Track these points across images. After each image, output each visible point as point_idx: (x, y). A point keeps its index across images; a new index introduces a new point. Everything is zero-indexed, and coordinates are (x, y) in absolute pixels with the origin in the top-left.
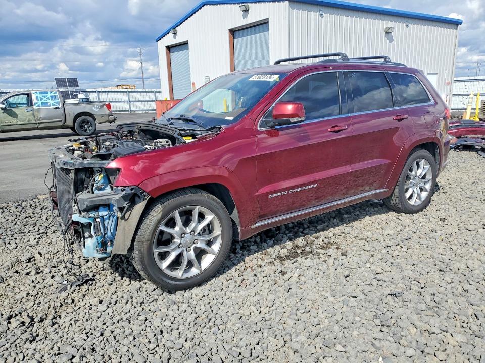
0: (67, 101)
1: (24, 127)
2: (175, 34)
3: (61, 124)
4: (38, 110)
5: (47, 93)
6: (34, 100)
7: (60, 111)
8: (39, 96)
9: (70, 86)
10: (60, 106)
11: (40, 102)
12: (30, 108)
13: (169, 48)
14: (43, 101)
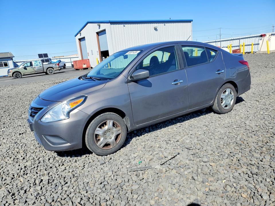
0: (44, 63)
1: (30, 73)
2: (81, 34)
3: (42, 71)
4: (35, 67)
5: (37, 61)
6: (33, 64)
7: (42, 67)
8: (35, 62)
9: (45, 57)
10: (42, 65)
11: (35, 64)
12: (32, 67)
13: (80, 39)
14: (36, 64)
